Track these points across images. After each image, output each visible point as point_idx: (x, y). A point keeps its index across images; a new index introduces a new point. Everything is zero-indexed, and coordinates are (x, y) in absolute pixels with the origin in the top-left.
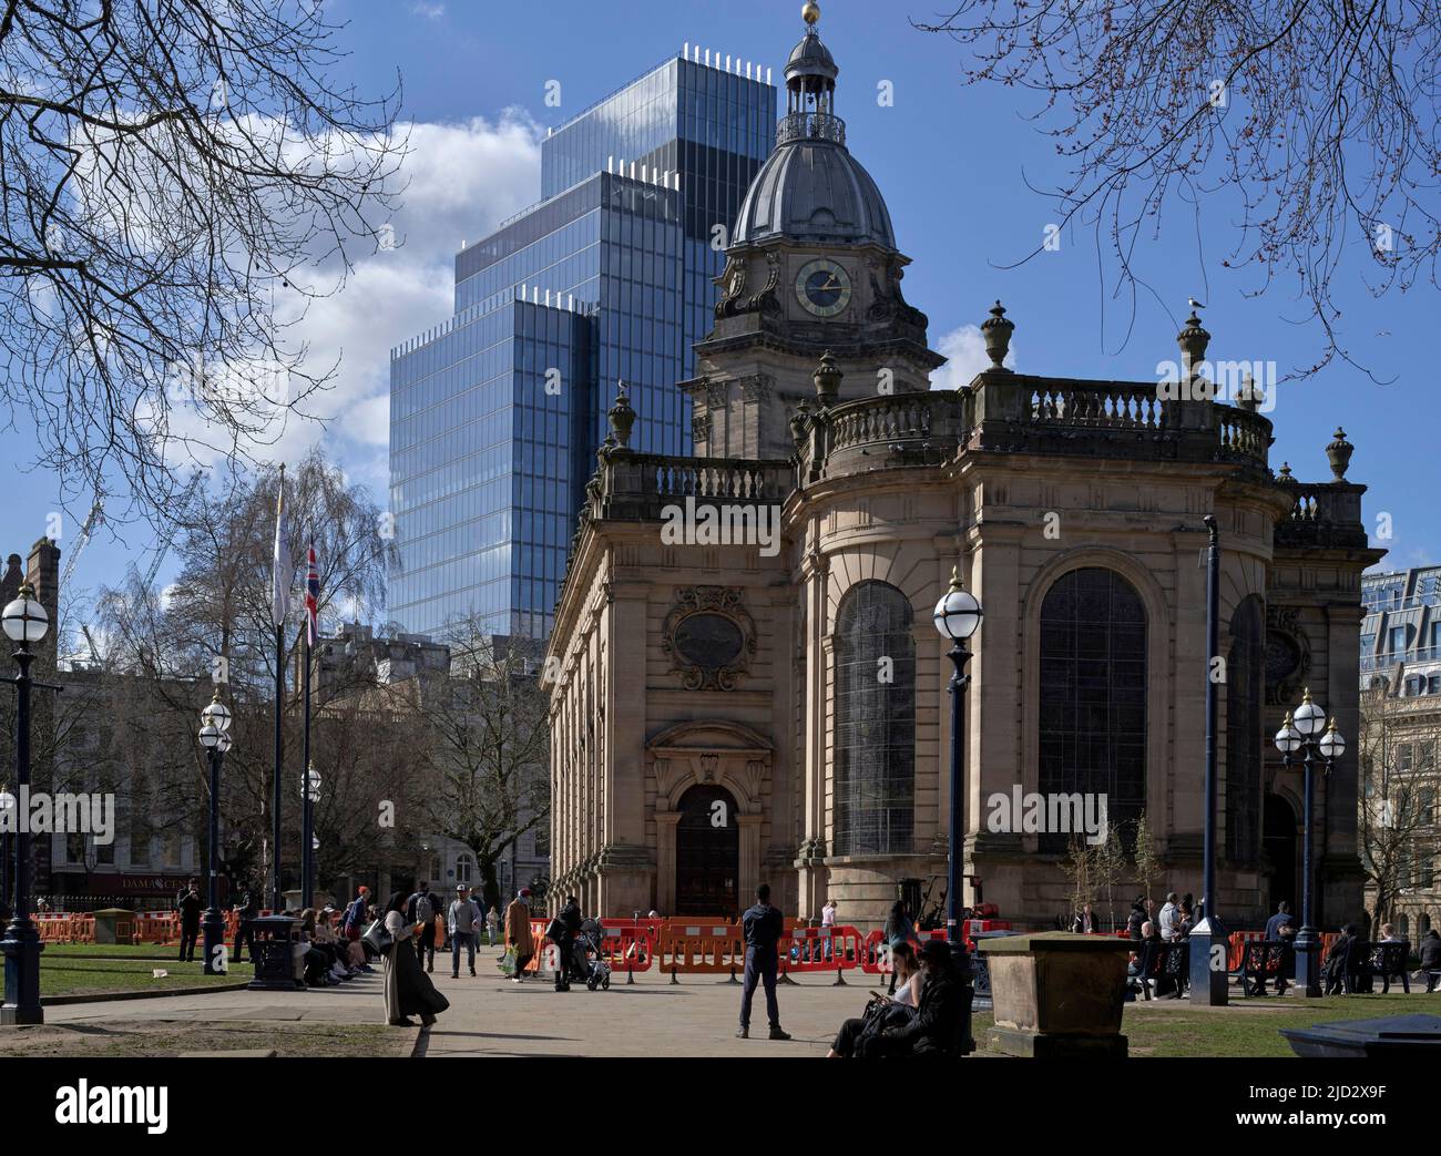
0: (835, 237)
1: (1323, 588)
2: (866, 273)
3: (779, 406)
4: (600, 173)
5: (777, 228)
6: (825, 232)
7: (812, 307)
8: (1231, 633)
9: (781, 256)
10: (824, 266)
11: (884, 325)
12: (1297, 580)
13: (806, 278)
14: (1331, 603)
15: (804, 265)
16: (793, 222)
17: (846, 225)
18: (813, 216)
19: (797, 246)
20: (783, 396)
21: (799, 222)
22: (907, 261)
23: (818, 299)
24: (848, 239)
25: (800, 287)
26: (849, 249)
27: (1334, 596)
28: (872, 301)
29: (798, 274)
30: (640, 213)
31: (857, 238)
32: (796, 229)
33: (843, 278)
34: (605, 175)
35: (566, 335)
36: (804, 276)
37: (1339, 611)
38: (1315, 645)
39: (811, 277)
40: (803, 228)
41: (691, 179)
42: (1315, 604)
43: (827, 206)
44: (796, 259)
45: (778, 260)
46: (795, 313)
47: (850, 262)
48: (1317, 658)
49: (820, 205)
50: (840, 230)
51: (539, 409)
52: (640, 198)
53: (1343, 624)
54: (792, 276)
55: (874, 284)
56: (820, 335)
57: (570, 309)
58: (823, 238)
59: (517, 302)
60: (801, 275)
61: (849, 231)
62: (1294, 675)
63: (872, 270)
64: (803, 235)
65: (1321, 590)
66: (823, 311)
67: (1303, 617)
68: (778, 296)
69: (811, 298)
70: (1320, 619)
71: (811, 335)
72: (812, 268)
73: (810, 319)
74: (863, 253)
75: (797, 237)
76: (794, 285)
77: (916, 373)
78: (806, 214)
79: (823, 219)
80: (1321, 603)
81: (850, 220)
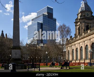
3: (85, 23)
10: (88, 13)
16: (85, 9)
20: (86, 23)
23: (87, 15)
45: (84, 12)
50: (89, 10)
51: (39, 29)
52: (45, 15)
68: (85, 15)
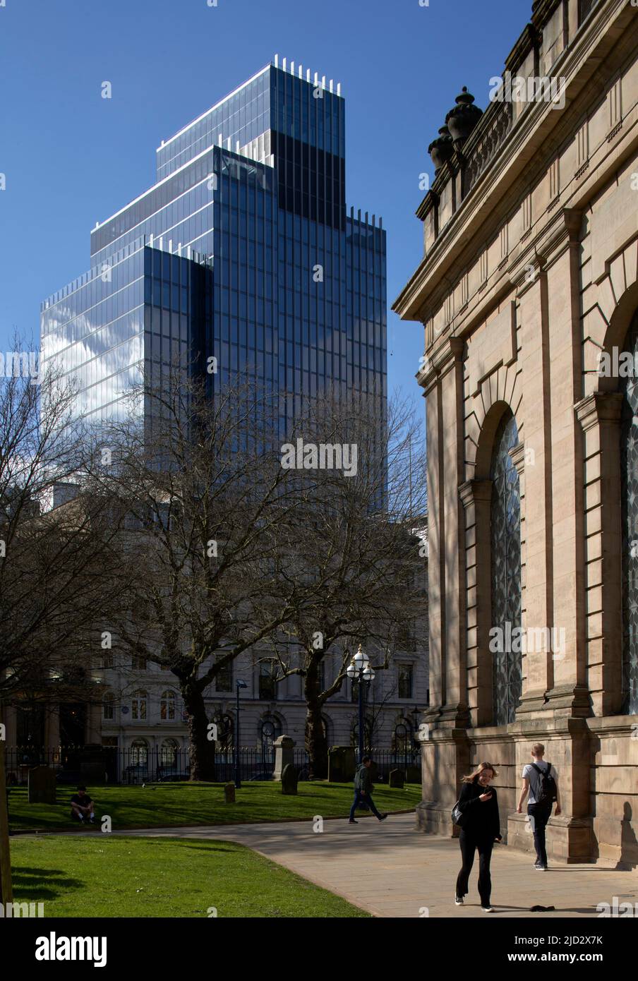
4: (212, 147)
34: (216, 149)
35: (185, 278)
41: (282, 164)
51: (165, 337)
52: (243, 171)
57: (189, 258)
59: (147, 249)
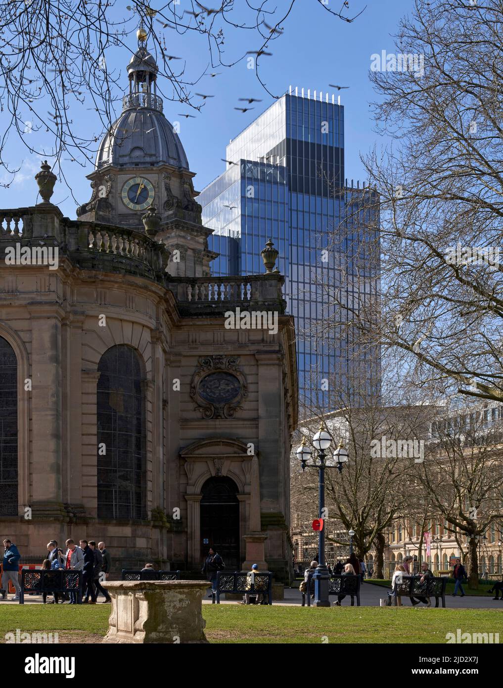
0: (144, 163)
1: (253, 343)
2: (163, 184)
4: (240, 160)
5: (111, 161)
6: (138, 161)
7: (131, 205)
8: (98, 370)
9: (112, 177)
10: (138, 180)
11: (171, 212)
12: (236, 337)
13: (128, 188)
14: (259, 352)
15: (126, 181)
16: (120, 156)
17: (151, 155)
18: (130, 153)
19: (121, 170)
21: (123, 156)
22: (194, 174)
23: (135, 200)
24: (152, 164)
25: (124, 194)
26: (152, 170)
27: (261, 347)
28: (166, 199)
29: (123, 187)
30: (263, 180)
31: (157, 163)
32: (121, 161)
33: (149, 187)
34: (243, 160)
36: (127, 188)
37: (263, 356)
38: (250, 379)
39: (130, 188)
40: (126, 159)
41: (294, 160)
42: (248, 353)
43: (139, 145)
44: (121, 178)
45: (110, 179)
46: (121, 209)
47: (154, 177)
48: (252, 388)
49: (135, 145)
50: (148, 159)
52: (263, 172)
53: (267, 365)
54: (119, 188)
55: (168, 189)
56: (136, 221)
57: (227, 235)
58: (137, 164)
60: (125, 187)
61: (153, 159)
62: (237, 399)
63: (167, 181)
64: (126, 164)
65: (252, 343)
66: (138, 207)
67: (242, 361)
68: (111, 200)
69: (132, 200)
70: (253, 362)
71: (131, 221)
72: (132, 182)
73: (131, 212)
74: (160, 171)
75: (122, 165)
76: (121, 193)
77: (192, 239)
78: (127, 151)
79: (137, 153)
80: (252, 353)
81: (153, 152)
